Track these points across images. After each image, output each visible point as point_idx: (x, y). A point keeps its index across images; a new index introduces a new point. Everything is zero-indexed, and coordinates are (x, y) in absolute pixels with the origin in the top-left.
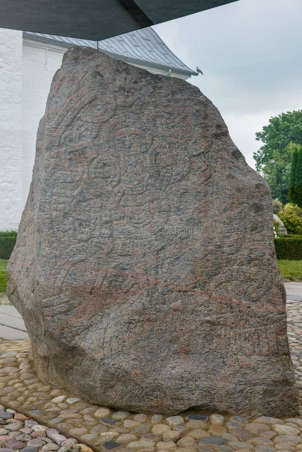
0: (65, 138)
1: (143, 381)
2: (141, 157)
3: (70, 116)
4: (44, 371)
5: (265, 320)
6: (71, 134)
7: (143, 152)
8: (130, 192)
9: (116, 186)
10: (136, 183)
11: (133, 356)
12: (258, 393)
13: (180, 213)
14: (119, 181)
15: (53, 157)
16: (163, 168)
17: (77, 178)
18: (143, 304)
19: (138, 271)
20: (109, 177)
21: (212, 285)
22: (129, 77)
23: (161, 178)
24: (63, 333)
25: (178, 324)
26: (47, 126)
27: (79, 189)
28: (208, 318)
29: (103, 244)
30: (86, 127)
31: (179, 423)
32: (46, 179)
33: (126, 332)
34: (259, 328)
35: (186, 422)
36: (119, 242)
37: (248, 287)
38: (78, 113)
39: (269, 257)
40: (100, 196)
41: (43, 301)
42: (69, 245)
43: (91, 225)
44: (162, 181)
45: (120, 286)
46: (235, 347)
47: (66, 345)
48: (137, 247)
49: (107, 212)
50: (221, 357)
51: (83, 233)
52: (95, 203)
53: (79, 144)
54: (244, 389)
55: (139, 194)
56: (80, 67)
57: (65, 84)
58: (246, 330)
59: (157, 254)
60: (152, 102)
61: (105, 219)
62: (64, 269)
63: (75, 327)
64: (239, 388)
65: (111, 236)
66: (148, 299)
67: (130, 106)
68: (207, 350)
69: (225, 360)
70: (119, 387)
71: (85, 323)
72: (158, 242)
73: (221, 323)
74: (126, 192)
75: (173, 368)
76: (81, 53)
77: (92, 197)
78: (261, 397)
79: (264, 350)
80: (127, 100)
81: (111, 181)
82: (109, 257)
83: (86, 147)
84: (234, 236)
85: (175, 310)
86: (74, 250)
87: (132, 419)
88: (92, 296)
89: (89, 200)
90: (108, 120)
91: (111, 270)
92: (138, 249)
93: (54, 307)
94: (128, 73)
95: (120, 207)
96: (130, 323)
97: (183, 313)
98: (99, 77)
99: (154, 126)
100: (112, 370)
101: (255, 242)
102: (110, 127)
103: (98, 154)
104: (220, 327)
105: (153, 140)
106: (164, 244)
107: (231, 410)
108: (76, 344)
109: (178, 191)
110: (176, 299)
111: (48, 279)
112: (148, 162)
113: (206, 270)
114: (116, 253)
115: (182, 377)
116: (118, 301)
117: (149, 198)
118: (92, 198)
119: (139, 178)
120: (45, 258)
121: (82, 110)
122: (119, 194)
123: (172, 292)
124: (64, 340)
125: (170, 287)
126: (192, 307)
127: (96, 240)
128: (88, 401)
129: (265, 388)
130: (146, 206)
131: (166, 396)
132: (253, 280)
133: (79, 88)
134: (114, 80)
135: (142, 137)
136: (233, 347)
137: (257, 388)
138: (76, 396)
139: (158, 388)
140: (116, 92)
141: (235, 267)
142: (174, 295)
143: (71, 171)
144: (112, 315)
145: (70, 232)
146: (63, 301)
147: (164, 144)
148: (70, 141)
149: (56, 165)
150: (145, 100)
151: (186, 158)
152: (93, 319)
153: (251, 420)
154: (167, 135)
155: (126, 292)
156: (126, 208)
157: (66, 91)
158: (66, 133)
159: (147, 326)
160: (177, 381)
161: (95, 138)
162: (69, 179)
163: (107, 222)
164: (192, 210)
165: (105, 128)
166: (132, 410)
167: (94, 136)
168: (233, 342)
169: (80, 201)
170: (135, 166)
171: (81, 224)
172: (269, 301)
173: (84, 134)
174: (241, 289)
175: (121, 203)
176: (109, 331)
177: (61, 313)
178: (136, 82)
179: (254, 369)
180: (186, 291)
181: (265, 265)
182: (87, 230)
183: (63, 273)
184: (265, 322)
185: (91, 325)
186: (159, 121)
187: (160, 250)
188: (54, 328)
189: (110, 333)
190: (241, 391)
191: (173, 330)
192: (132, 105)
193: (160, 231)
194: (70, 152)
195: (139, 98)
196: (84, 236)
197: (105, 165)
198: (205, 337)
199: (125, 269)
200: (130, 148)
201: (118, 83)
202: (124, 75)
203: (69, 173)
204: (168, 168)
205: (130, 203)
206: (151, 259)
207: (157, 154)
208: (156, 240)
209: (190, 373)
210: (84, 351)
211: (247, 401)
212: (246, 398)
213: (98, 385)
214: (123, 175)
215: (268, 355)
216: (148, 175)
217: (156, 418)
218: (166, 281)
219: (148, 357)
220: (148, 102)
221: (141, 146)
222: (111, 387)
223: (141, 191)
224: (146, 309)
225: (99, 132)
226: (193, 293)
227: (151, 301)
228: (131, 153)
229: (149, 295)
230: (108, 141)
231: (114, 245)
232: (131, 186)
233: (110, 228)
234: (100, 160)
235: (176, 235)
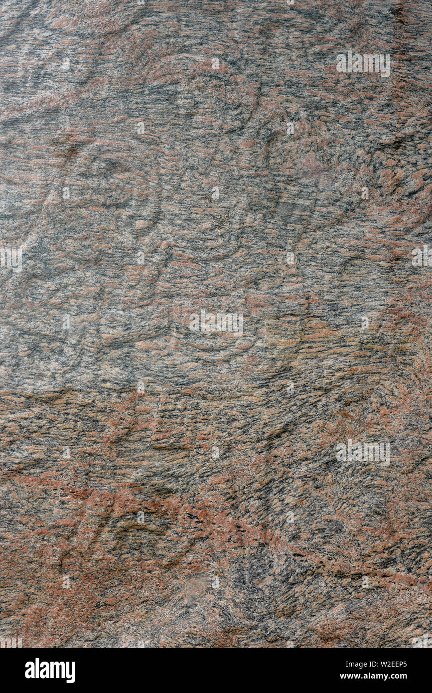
2: (225, 144)
7: (231, 132)
8: (189, 253)
9: (145, 231)
10: (207, 224)
13: (339, 321)
14: (157, 217)
16: (290, 180)
17: (28, 205)
18: (224, 613)
19: (207, 497)
20: (125, 205)
23: (282, 211)
27: (32, 237)
29: (102, 411)
30: (57, 46)
36: (152, 406)
40: (97, 261)
43: (69, 351)
44: (286, 220)
45: (152, 545)
48: (207, 422)
49: (118, 312)
51: (41, 376)
52: (80, 282)
53: (36, 98)
55: (217, 259)
59: (269, 447)
61: (108, 334)
65: (127, 387)
66: (241, 598)
72: (272, 411)
74: (176, 252)
77: (71, 263)
81: (131, 217)
82: (119, 454)
83: (56, 110)
86: (12, 427)
88: (62, 577)
89: (61, 272)
90: (124, 29)
91: (126, 494)
92: (209, 429)
95: (157, 298)
99: (264, 51)
102: (132, 49)
103: (94, 133)
105: (260, 94)
106: (289, 417)
109: (334, 252)
110: (328, 602)
112: (245, 159)
114: (141, 440)
116: (145, 594)
117: (247, 272)
118: (72, 269)
119: (217, 210)
123: (316, 575)
125: (312, 560)
127: (80, 398)
130: (237, 298)
135: (227, 83)
142: (323, 585)
143: (9, 182)
147: (293, 107)
148: (8, 88)
151: (360, 152)
154: (304, 81)
156: (177, 301)
161: (82, 83)
163: (115, 344)
164: (376, 314)
165: (117, 50)
167: (82, 77)
169: (35, 276)
170: (206, 174)
171: (34, 349)
173: (50, 68)
175: (161, 286)
180: (359, 576)
182: (54, 365)
186: (279, 37)
187: (278, 436)
196: (45, 387)
197: (113, 166)
199: (169, 491)
200: (189, 116)
204: (304, 181)
206: (248, 463)
207: (272, 138)
208: (267, 405)
214: (169, 198)
216: (244, 200)
218: (295, 538)
221: (225, 111)
223: (222, 252)
224: (234, 632)
225: (96, 63)
226: (383, 581)
227: (248, 606)
228: (193, 132)
229: (241, 580)
230: (125, 94)
231: (135, 414)
232: (191, 234)
233: (126, 361)
234: (100, 150)
235: (327, 391)
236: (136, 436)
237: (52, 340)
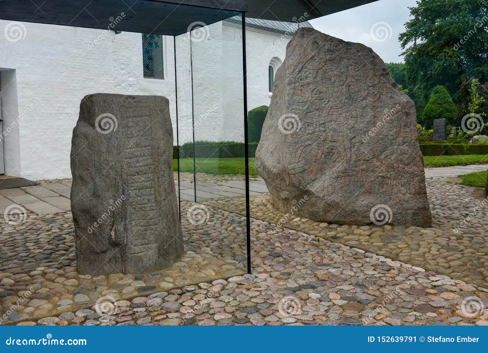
0: (298, 78)
1: (346, 208)
2: (341, 88)
3: (300, 66)
4: (284, 207)
5: (413, 175)
6: (301, 76)
7: (342, 85)
8: (335, 107)
9: (326, 104)
10: (338, 102)
11: (340, 195)
12: (410, 214)
13: (363, 118)
14: (329, 101)
15: (292, 89)
16: (353, 93)
17: (306, 100)
18: (344, 167)
19: (340, 150)
20: (323, 99)
21: (382, 157)
22: (332, 43)
23: (351, 99)
24: (300, 184)
25: (364, 178)
26: (288, 72)
27: (307, 106)
28: (381, 174)
29: (321, 135)
30: (309, 72)
31: (368, 229)
32: (288, 101)
33: (336, 182)
34: (410, 179)
35: (371, 228)
36: (330, 134)
37: (403, 158)
38: (305, 64)
39: (414, 141)
40: (318, 110)
41: (289, 166)
42: (302, 136)
43: (314, 125)
44: (352, 100)
45: (331, 158)
46: (396, 190)
47: (302, 190)
48: (340, 137)
49: (322, 118)
50: (389, 195)
51: (310, 130)
52: (316, 113)
53: (306, 81)
54: (402, 212)
55: (340, 108)
56: (305, 39)
57: (297, 48)
58: (402, 181)
59: (351, 140)
60: (346, 57)
61: (321, 122)
62: (300, 149)
63: (307, 180)
64: (399, 211)
65: (325, 131)
66: (347, 165)
67: (334, 60)
68: (380, 192)
69: (391, 197)
70: (333, 211)
71: (313, 178)
72: (351, 134)
73: (388, 177)
74: (332, 107)
75: (363, 201)
76: (305, 31)
77: (314, 110)
78: (411, 216)
79: (413, 191)
80: (332, 56)
81: (324, 101)
82: (324, 143)
83: (310, 83)
84: (395, 130)
85: (362, 170)
86: (305, 139)
87: (341, 227)
88: (316, 163)
89: (312, 112)
90: (322, 68)
91: (326, 149)
92: (340, 138)
93: (296, 170)
94: (332, 42)
95: (330, 116)
96: (338, 177)
97: (367, 171)
98: (316, 44)
99: (347, 70)
100: (329, 202)
101: (406, 133)
102: (323, 71)
103: (317, 87)
104: (387, 179)
105: (347, 78)
106: (354, 135)
107: (395, 223)
108: (308, 189)
109: (362, 106)
110: (362, 165)
111: (292, 155)
112: (344, 90)
113: (379, 148)
114: (328, 140)
115: (368, 206)
116: (330, 166)
117: (345, 110)
118: (314, 111)
119: (340, 99)
120: (289, 144)
121: (307, 63)
122: (329, 108)
123: (360, 161)
124: (301, 187)
125: (360, 158)
126: (372, 169)
127: (317, 133)
128: (314, 220)
129: (413, 211)
130: (344, 115)
131: (359, 215)
132: (406, 153)
133: (305, 50)
134: (324, 45)
135: (341, 76)
136: (395, 190)
137: (409, 211)
138: (306, 218)
139: (355, 211)
140: (325, 52)
141: (396, 147)
142: (361, 162)
143: (302, 96)
144: (327, 173)
145: (303, 129)
146: (300, 166)
147: (353, 80)
148: (301, 79)
149: (294, 93)
150: (342, 56)
151: (366, 88)
152: (316, 176)
153: (406, 228)
154: (355, 75)
155: (335, 161)
156: (333, 116)
157: (298, 52)
158: (298, 76)
159: (347, 178)
160: (365, 208)
161: (314, 78)
162: (301, 101)
163: (322, 124)
164: (370, 116)
165: (320, 72)
166: (340, 223)
167: (314, 77)
168: (395, 187)
169: (308, 113)
170: (338, 93)
171: (308, 125)
172: (415, 165)
173: (308, 76)
174: (399, 159)
175: (330, 113)
176: (326, 182)
177: (299, 173)
178: (336, 46)
179: (407, 202)
180: (368, 160)
181: (412, 146)
182: (312, 128)
183: (300, 151)
184: (413, 176)
185: (316, 179)
186: (350, 68)
187: (353, 138)
188: (295, 180)
189: (327, 183)
190: (400, 213)
191: (362, 181)
192: (335, 59)
193: (352, 128)
194: (301, 86)
195: (338, 55)
196: (310, 132)
197: (321, 93)
198: (379, 185)
199: (333, 149)
200: (334, 83)
201: (327, 47)
202: (330, 43)
203: (301, 97)
204: (356, 93)
205: (335, 113)
206: (347, 143)
207: (349, 86)
208: (350, 133)
209: (372, 203)
210: (313, 192)
211: (403, 218)
212: (403, 217)
213: (321, 210)
214: (331, 97)
215: (415, 194)
216: (345, 97)
217: (354, 227)
218: (356, 155)
219: (349, 195)
220: (344, 57)
221: (340, 81)
222: (328, 211)
223: (341, 107)
224: (346, 170)
225: (317, 74)
226: (372, 161)
227: (349, 166)
228: (335, 86)
229: (347, 162)
230: (322, 80)
231: (327, 136)
232: (335, 104)
233: (324, 127)
234: (318, 90)
235: (361, 130)
236: (327, 140)
237: (311, 123)
